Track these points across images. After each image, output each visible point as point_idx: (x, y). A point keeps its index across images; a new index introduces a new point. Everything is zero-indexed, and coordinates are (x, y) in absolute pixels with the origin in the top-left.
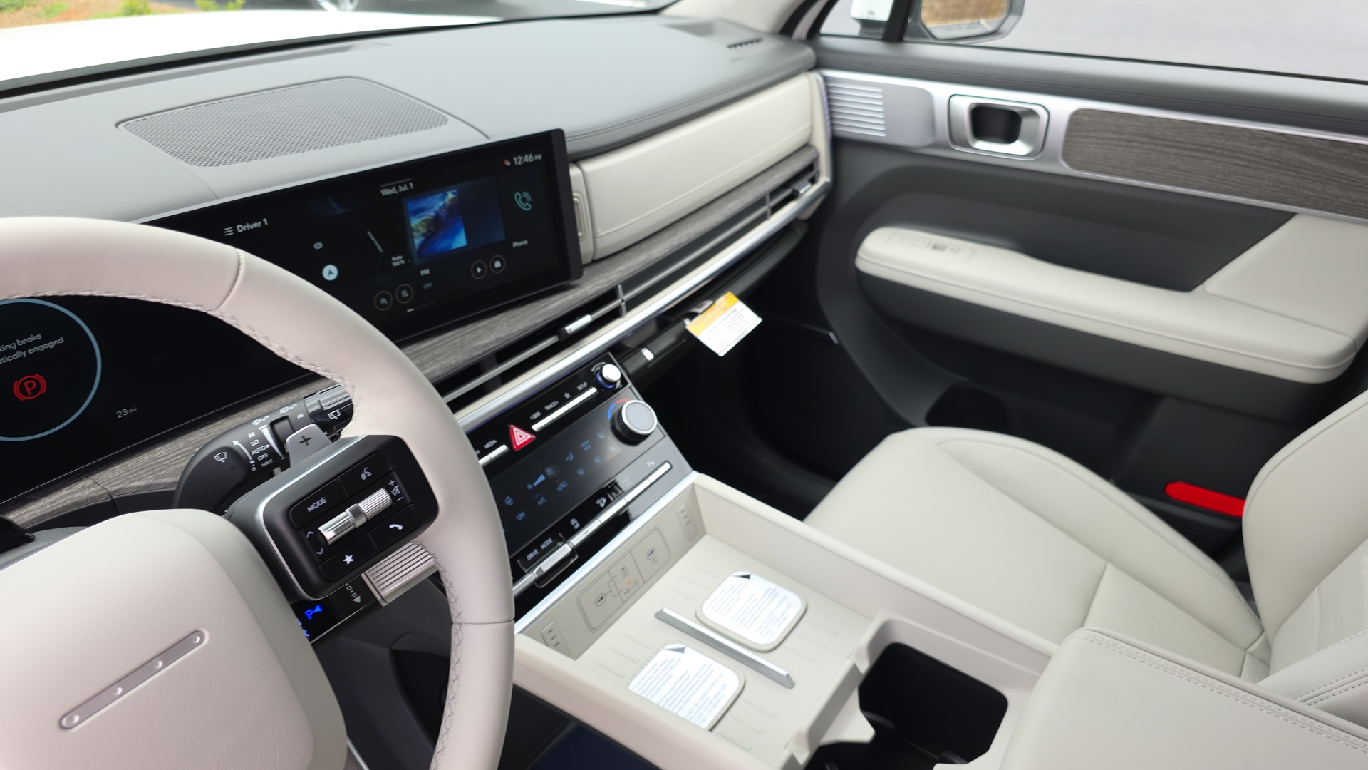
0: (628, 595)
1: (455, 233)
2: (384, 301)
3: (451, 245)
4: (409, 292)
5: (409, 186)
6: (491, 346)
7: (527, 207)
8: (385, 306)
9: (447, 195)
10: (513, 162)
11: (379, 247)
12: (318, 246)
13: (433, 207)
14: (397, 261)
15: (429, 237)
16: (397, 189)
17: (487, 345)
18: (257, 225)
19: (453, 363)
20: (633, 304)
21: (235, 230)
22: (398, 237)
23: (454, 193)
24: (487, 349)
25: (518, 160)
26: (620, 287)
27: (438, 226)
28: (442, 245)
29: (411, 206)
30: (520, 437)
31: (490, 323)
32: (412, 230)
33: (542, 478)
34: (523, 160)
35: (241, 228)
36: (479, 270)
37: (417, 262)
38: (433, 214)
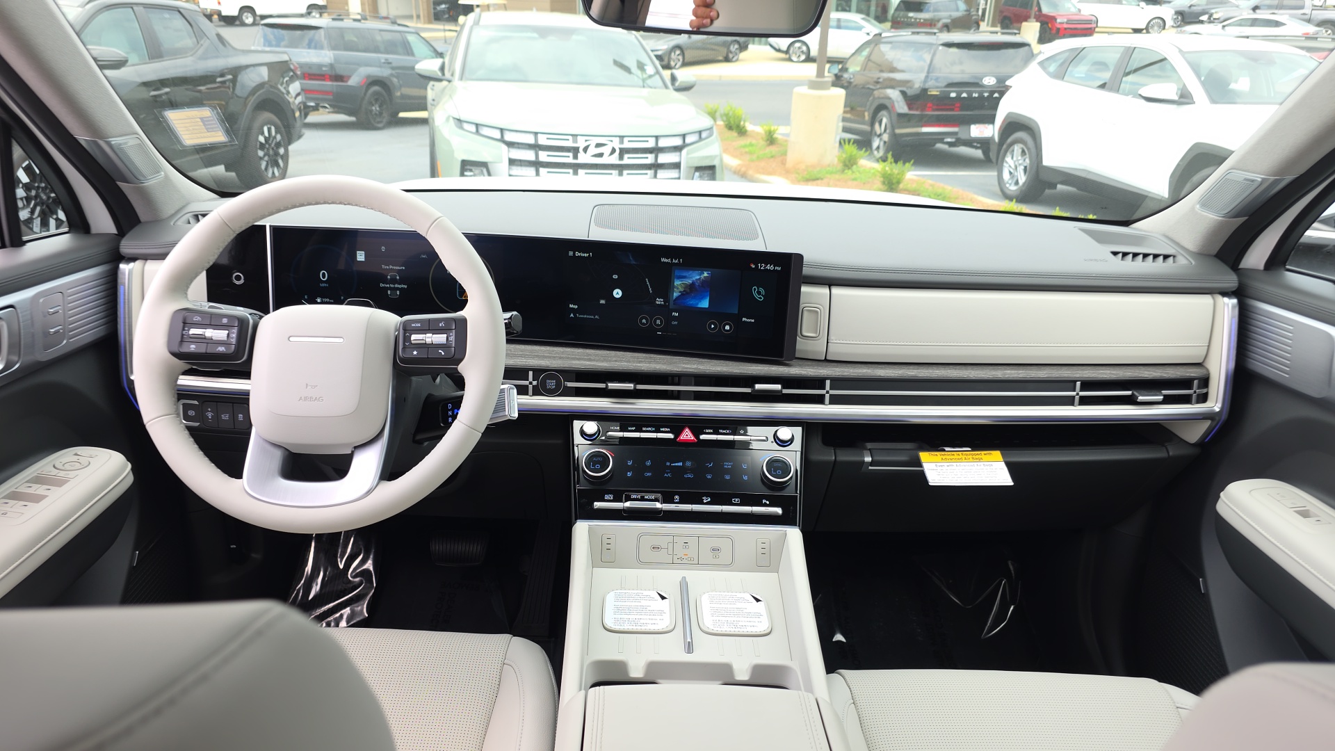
0: (679, 561)
1: (702, 298)
2: (644, 321)
3: (698, 304)
4: (661, 322)
5: (680, 261)
6: (688, 370)
7: (760, 298)
8: (644, 324)
9: (704, 273)
10: (757, 266)
11: (650, 289)
12: (615, 277)
13: (691, 278)
14: (659, 301)
15: (684, 295)
16: (672, 260)
17: (687, 368)
18: (586, 255)
20: (835, 400)
21: (574, 254)
22: (664, 288)
23: (708, 274)
24: (685, 370)
25: (762, 267)
26: (828, 382)
27: (691, 290)
28: (691, 302)
29: (677, 273)
30: (687, 435)
31: (706, 361)
32: (674, 287)
33: (681, 464)
34: (765, 267)
35: (578, 254)
36: (713, 326)
37: (672, 306)
38: (690, 282)
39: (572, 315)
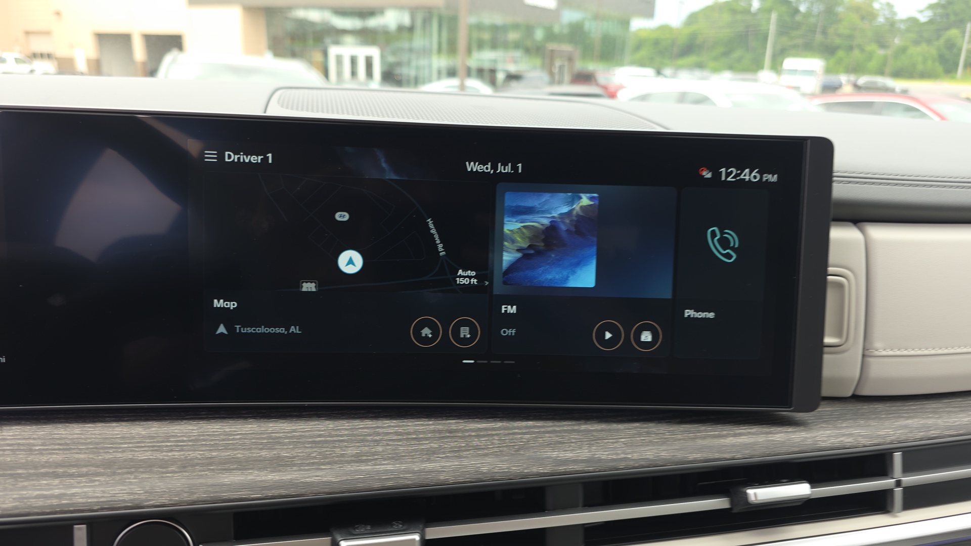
1: (579, 263)
2: (426, 332)
3: (567, 279)
4: (473, 332)
5: (514, 168)
6: (571, 467)
7: (728, 256)
8: (426, 340)
9: (580, 198)
10: (717, 174)
11: (440, 246)
12: (342, 216)
13: (548, 211)
14: (466, 277)
15: (530, 256)
16: (494, 167)
17: (566, 462)
18: (255, 159)
19: (484, 469)
20: (919, 499)
21: (221, 156)
22: (477, 242)
23: (591, 199)
24: (562, 468)
25: (728, 174)
26: (898, 457)
27: (550, 243)
28: (550, 275)
29: (511, 199)
31: (602, 430)
32: (503, 237)
34: (737, 175)
35: (231, 157)
36: (608, 335)
37: (498, 288)
38: (546, 222)
39: (222, 329)
